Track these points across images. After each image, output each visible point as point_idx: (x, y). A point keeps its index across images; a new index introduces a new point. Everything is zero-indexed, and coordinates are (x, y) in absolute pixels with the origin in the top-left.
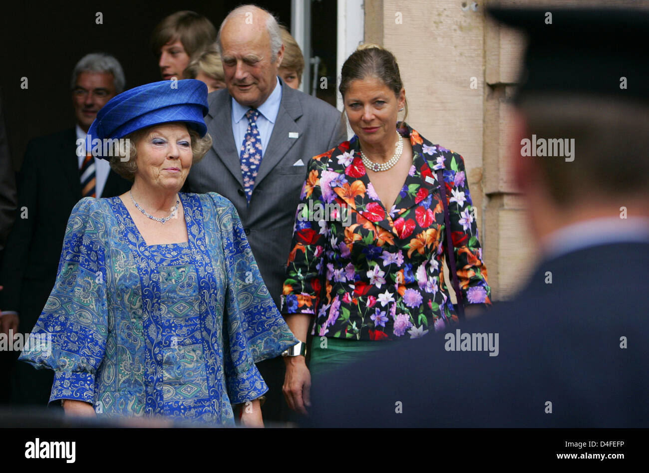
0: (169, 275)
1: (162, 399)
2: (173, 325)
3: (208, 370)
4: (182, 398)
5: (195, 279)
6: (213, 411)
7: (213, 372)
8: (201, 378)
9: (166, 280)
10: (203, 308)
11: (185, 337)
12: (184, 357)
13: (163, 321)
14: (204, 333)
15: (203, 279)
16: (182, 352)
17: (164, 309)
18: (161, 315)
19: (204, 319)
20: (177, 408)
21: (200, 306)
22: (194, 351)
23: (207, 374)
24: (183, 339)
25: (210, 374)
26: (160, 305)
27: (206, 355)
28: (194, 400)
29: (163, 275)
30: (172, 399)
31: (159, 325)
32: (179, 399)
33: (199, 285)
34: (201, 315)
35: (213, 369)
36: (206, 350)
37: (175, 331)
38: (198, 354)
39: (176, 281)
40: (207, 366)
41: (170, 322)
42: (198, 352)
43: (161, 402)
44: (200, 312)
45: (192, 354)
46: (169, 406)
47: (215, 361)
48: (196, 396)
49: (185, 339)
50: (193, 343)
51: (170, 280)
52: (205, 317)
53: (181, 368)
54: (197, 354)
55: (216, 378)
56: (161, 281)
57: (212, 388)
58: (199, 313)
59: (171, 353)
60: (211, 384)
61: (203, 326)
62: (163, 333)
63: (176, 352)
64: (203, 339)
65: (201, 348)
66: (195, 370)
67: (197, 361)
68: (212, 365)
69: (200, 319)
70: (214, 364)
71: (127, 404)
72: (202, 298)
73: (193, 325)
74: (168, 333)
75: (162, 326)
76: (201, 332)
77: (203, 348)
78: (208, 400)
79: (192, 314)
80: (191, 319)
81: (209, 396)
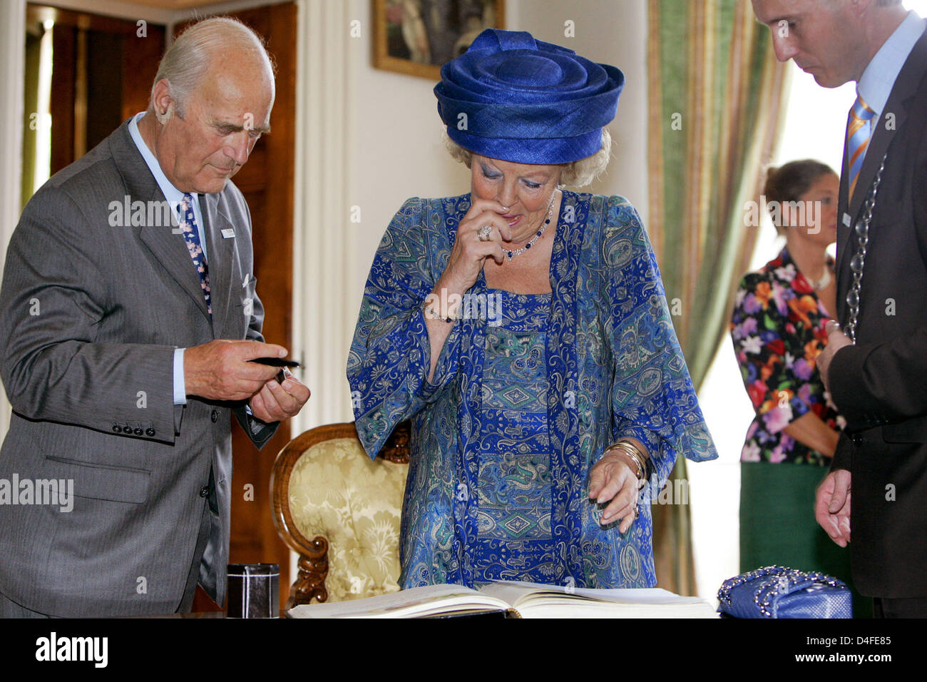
0: (502, 341)
1: (475, 531)
2: (500, 419)
3: (557, 497)
4: (505, 536)
5: (541, 355)
6: (556, 560)
7: (564, 500)
8: (541, 508)
9: (496, 348)
10: (553, 400)
11: (519, 441)
12: (514, 471)
13: (483, 412)
14: (554, 438)
15: (553, 354)
16: (513, 463)
17: (487, 393)
18: (481, 402)
19: (554, 418)
20: (494, 550)
21: (548, 397)
22: (533, 464)
23: (553, 502)
24: (515, 443)
25: (559, 502)
26: (480, 386)
27: (554, 474)
28: (525, 542)
29: (493, 340)
30: (490, 535)
31: (477, 416)
32: (501, 536)
33: (548, 365)
34: (549, 411)
35: (564, 495)
36: (555, 465)
37: (502, 429)
38: (541, 469)
39: (511, 353)
40: (554, 490)
41: (495, 414)
42: (540, 466)
43: (474, 536)
44: (548, 406)
45: (530, 468)
46: (483, 545)
47: (568, 482)
48: (527, 536)
49: (518, 443)
50: (533, 452)
51: (503, 350)
52: (556, 415)
53: (507, 488)
54: (538, 469)
55: (567, 510)
56: (486, 348)
57: (559, 523)
58: (546, 408)
59: (493, 462)
60: (558, 518)
61: (552, 427)
62: (483, 431)
63: (501, 463)
64: (551, 447)
65: (548, 462)
66: (532, 494)
67: (537, 480)
68: (563, 490)
69: (548, 417)
70: (566, 487)
71: (431, 527)
72: (551, 384)
73: (534, 424)
74: (491, 431)
75: (482, 418)
76: (550, 435)
77: (551, 461)
78: (550, 542)
79: (534, 408)
80: (532, 416)
81: (553, 535)
